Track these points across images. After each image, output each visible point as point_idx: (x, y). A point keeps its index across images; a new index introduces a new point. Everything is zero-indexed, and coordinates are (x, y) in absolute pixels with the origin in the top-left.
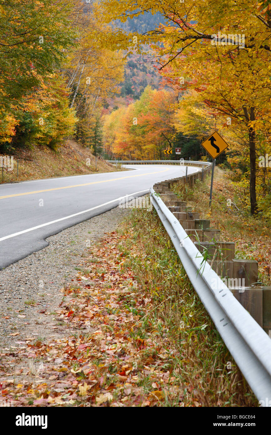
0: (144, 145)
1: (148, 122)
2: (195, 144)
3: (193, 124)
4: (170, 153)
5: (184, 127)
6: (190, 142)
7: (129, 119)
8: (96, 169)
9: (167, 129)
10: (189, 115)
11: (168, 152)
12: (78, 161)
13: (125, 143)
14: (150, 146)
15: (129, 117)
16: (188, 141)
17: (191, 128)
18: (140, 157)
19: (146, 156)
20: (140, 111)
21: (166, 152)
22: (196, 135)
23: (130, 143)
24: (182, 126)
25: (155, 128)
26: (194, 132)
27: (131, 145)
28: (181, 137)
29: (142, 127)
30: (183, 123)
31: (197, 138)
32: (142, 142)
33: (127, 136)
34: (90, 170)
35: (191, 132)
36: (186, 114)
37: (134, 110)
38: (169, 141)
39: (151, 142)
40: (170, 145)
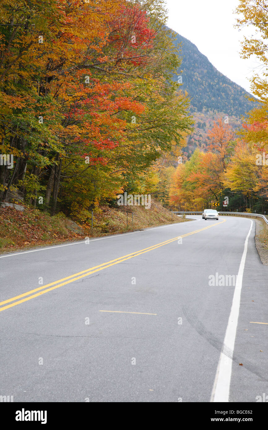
0: (194, 199)
1: (198, 179)
2: (239, 199)
3: (239, 181)
4: (218, 205)
5: (232, 184)
6: (235, 197)
7: (181, 176)
8: (172, 219)
9: (214, 185)
10: (236, 174)
11: (216, 204)
12: (157, 212)
13: (176, 196)
14: (198, 200)
15: (180, 174)
16: (233, 196)
17: (237, 185)
18: (189, 209)
19: (195, 207)
20: (190, 170)
21: (214, 204)
22: (242, 191)
23: (180, 197)
24: (230, 183)
25: (204, 185)
26: (240, 188)
27: (182, 198)
28: (227, 192)
29: (193, 183)
30: (231, 180)
31: (243, 193)
32: (192, 196)
33: (178, 190)
34: (168, 220)
35: (238, 188)
36: (233, 173)
37: (184, 169)
38: (215, 195)
39: (200, 196)
40: (217, 198)
